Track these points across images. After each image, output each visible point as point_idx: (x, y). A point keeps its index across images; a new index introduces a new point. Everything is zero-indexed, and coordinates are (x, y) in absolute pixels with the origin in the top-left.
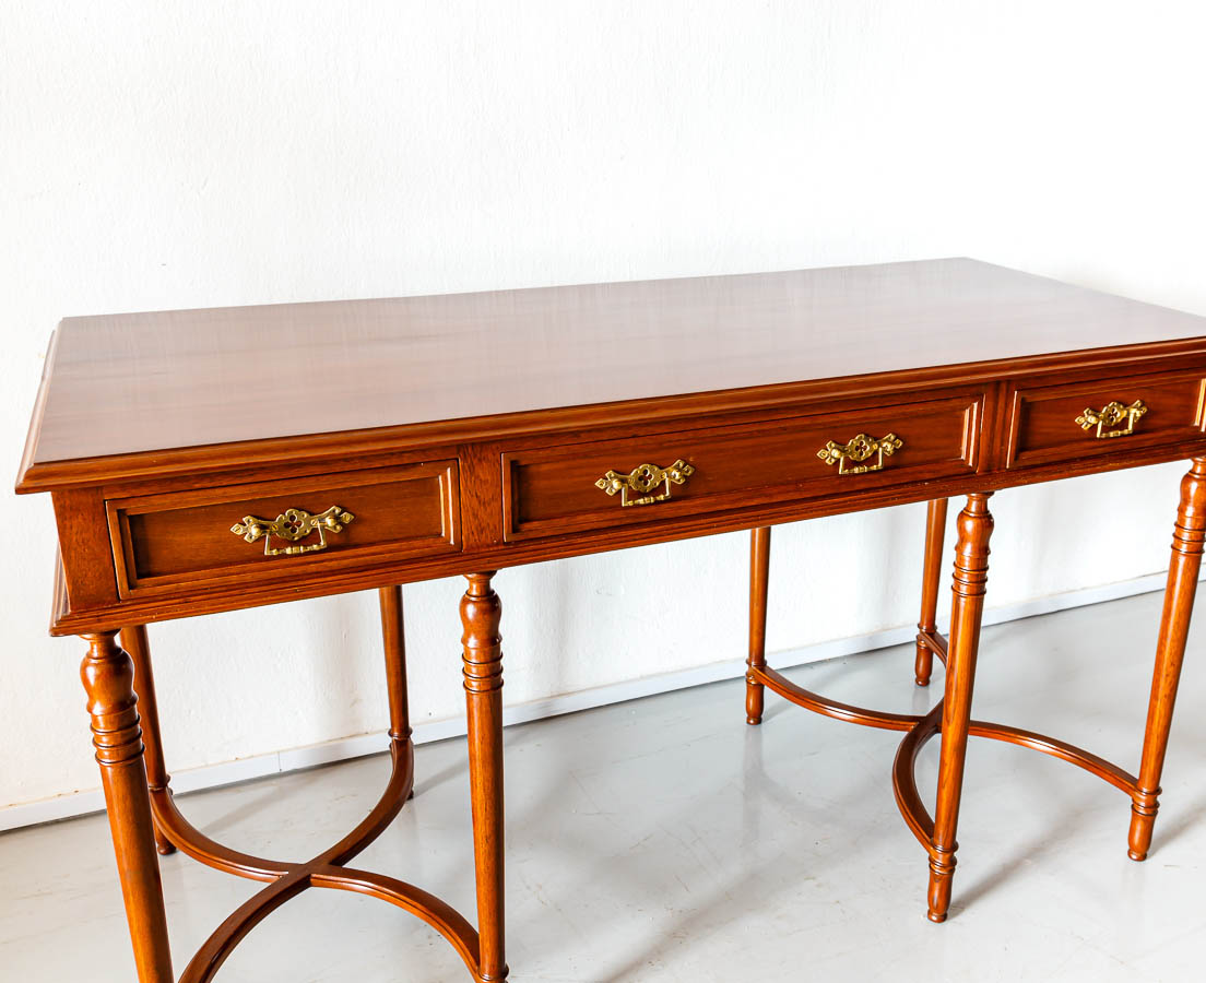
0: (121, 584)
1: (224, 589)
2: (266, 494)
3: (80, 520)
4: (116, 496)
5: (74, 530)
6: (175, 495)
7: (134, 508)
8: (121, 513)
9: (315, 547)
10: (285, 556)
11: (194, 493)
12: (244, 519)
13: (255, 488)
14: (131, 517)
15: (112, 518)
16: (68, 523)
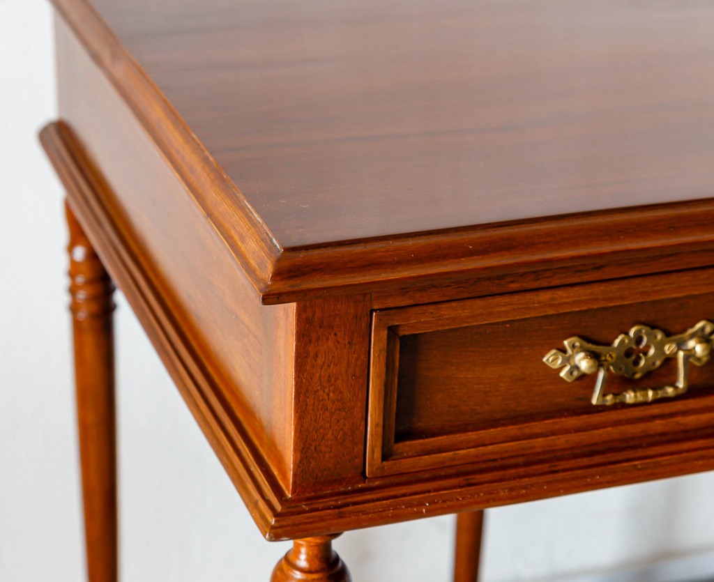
0: (373, 452)
1: (520, 460)
2: (610, 300)
3: (330, 343)
4: (390, 303)
5: (319, 361)
6: (479, 303)
7: (412, 324)
8: (392, 330)
9: (670, 391)
10: (624, 405)
11: (506, 299)
12: (566, 343)
13: (598, 289)
14: (404, 339)
15: (378, 340)
16: (311, 349)
